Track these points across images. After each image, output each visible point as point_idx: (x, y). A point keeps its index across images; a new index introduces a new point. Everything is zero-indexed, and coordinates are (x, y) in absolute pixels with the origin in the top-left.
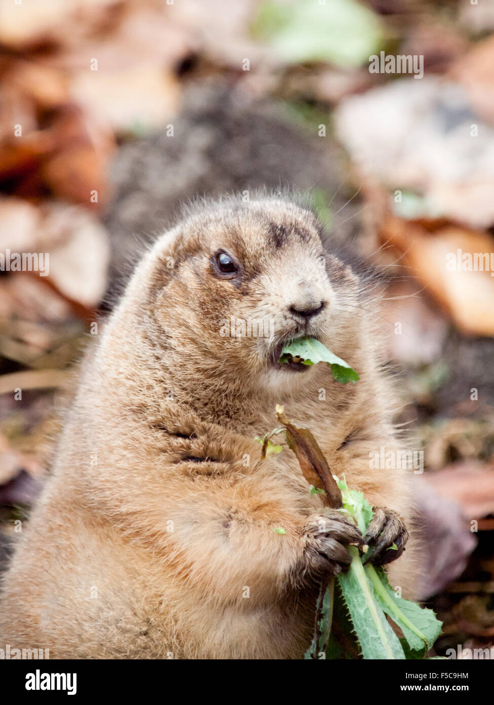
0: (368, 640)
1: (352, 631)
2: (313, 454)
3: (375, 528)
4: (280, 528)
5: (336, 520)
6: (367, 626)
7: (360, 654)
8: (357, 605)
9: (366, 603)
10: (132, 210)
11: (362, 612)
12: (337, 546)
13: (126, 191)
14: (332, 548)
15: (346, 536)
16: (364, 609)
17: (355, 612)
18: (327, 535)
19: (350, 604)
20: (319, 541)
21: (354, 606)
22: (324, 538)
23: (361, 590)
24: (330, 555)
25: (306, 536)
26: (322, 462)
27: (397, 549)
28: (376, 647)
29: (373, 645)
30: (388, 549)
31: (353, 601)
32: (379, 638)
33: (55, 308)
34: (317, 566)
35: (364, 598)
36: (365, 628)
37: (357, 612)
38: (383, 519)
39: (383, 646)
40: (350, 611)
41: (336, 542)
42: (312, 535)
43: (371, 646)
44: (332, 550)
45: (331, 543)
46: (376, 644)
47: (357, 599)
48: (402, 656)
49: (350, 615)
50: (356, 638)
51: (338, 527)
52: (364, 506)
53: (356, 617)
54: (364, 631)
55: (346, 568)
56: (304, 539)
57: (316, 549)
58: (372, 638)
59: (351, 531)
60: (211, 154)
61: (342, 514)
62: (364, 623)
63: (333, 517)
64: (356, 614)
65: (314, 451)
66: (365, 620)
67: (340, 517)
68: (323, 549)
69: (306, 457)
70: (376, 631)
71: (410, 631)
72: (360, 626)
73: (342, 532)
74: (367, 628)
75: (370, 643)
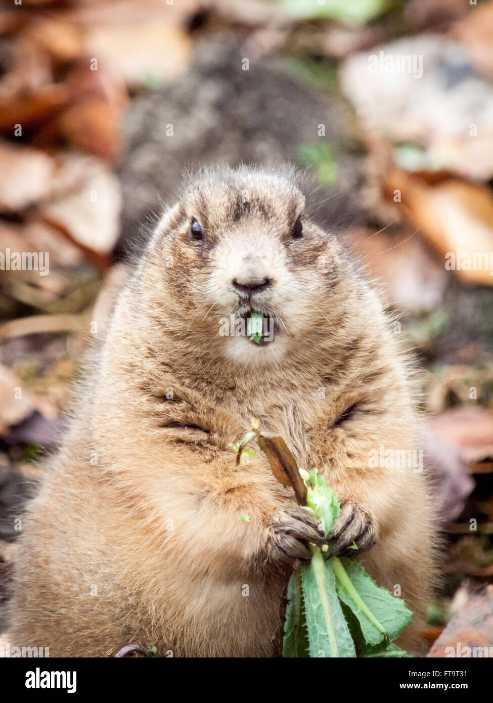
0: (316, 637)
1: (304, 625)
2: (283, 456)
3: (338, 526)
4: (246, 516)
5: (299, 519)
6: (317, 623)
7: (307, 650)
8: (311, 600)
9: (320, 599)
10: (144, 160)
11: (315, 607)
12: (295, 544)
13: (138, 142)
14: (291, 546)
15: (305, 536)
16: (318, 605)
17: (309, 607)
18: (288, 533)
19: (306, 597)
20: (279, 537)
21: (309, 601)
22: (284, 535)
23: (318, 585)
24: (288, 552)
25: (268, 528)
26: (292, 464)
27: (357, 549)
28: (322, 644)
29: (320, 643)
30: (349, 547)
31: (309, 596)
32: (327, 636)
33: (69, 255)
34: (277, 558)
35: (319, 595)
36: (315, 624)
37: (311, 607)
38: (347, 518)
39: (329, 644)
40: (306, 604)
41: (295, 540)
42: (273, 530)
43: (318, 643)
44: (291, 548)
45: (290, 541)
46: (323, 641)
47: (313, 594)
48: (351, 653)
49: (305, 608)
50: (307, 633)
51: (298, 526)
52: (333, 502)
53: (309, 612)
54: (314, 627)
55: (306, 562)
56: (267, 532)
57: (276, 544)
58: (320, 635)
59: (311, 531)
60: (220, 107)
61: (305, 512)
62: (315, 620)
63: (296, 514)
64: (309, 609)
65: (284, 454)
66: (317, 616)
67: (303, 516)
68: (282, 546)
69: (277, 459)
70: (325, 629)
71: (371, 624)
72: (311, 621)
73: (301, 532)
74: (317, 625)
75: (318, 640)
